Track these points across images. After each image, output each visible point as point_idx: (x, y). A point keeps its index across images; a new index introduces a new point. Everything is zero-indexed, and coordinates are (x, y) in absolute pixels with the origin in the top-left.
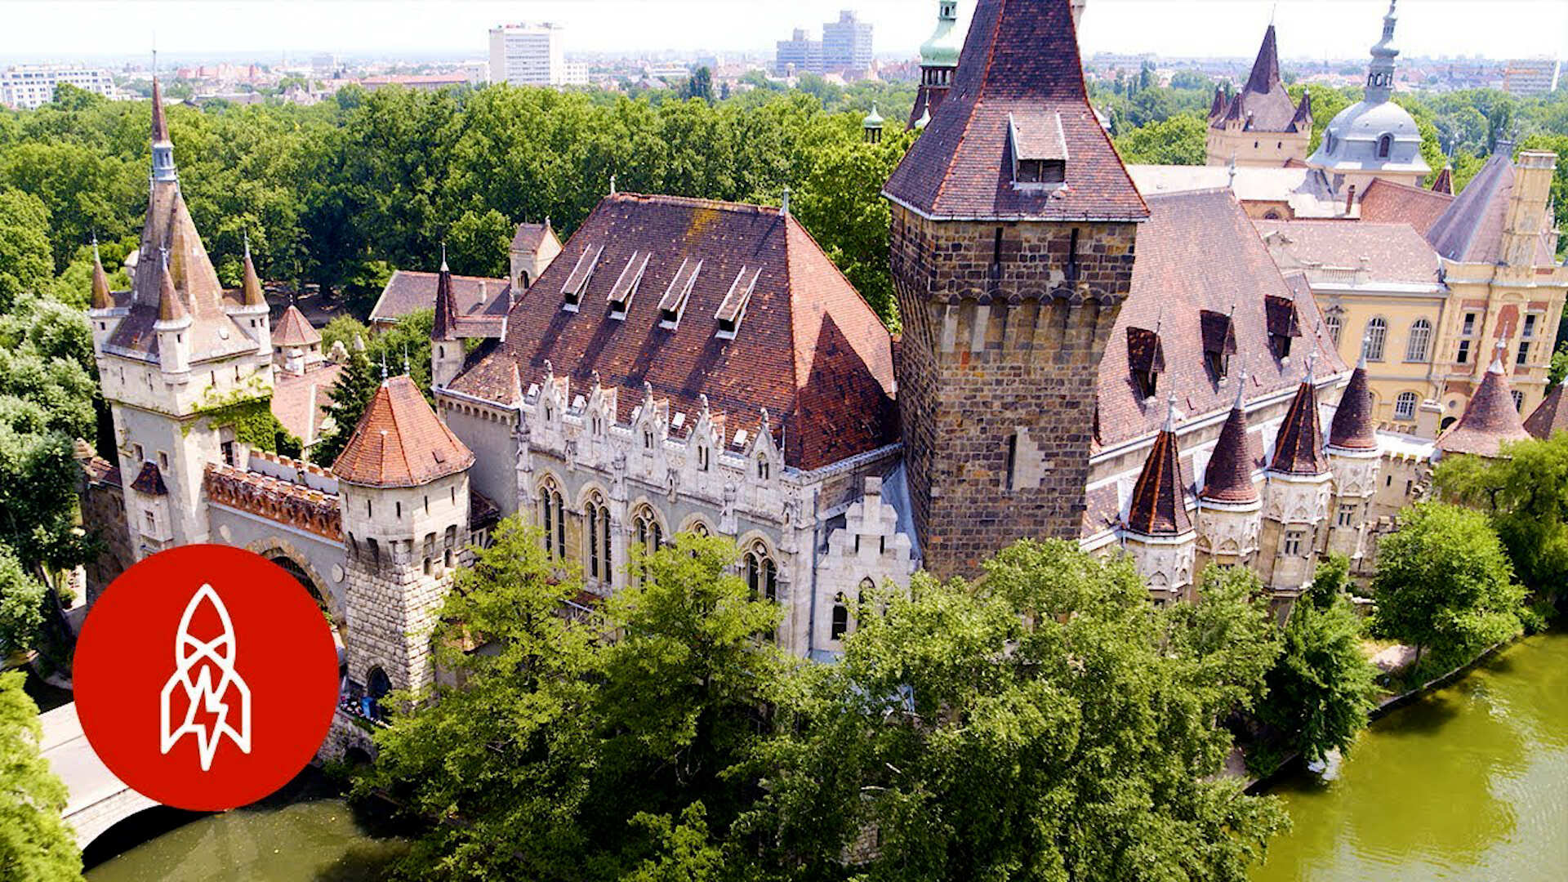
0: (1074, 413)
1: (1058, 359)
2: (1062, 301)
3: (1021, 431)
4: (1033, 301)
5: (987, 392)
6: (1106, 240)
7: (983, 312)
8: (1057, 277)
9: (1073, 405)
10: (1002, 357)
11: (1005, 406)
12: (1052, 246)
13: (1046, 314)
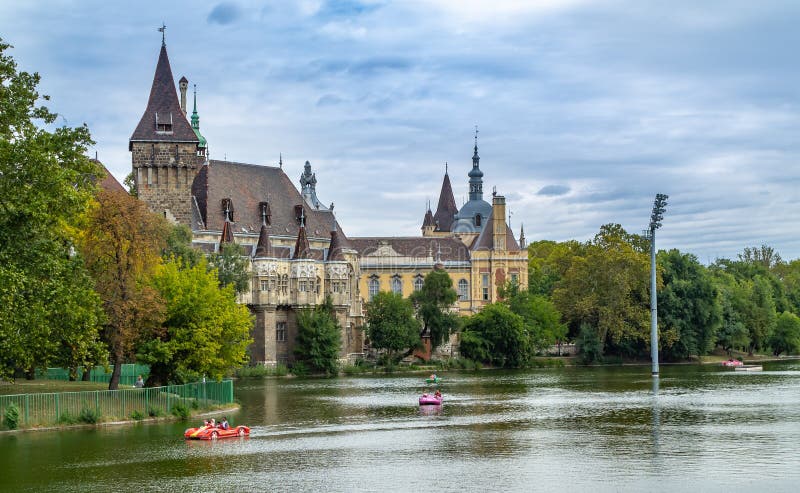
0: (184, 204)
1: (177, 187)
2: (175, 167)
3: (167, 211)
4: (165, 167)
5: (154, 198)
6: (187, 148)
7: (150, 170)
8: (172, 160)
9: (184, 202)
10: (158, 186)
11: (161, 202)
12: (170, 151)
13: (171, 172)
